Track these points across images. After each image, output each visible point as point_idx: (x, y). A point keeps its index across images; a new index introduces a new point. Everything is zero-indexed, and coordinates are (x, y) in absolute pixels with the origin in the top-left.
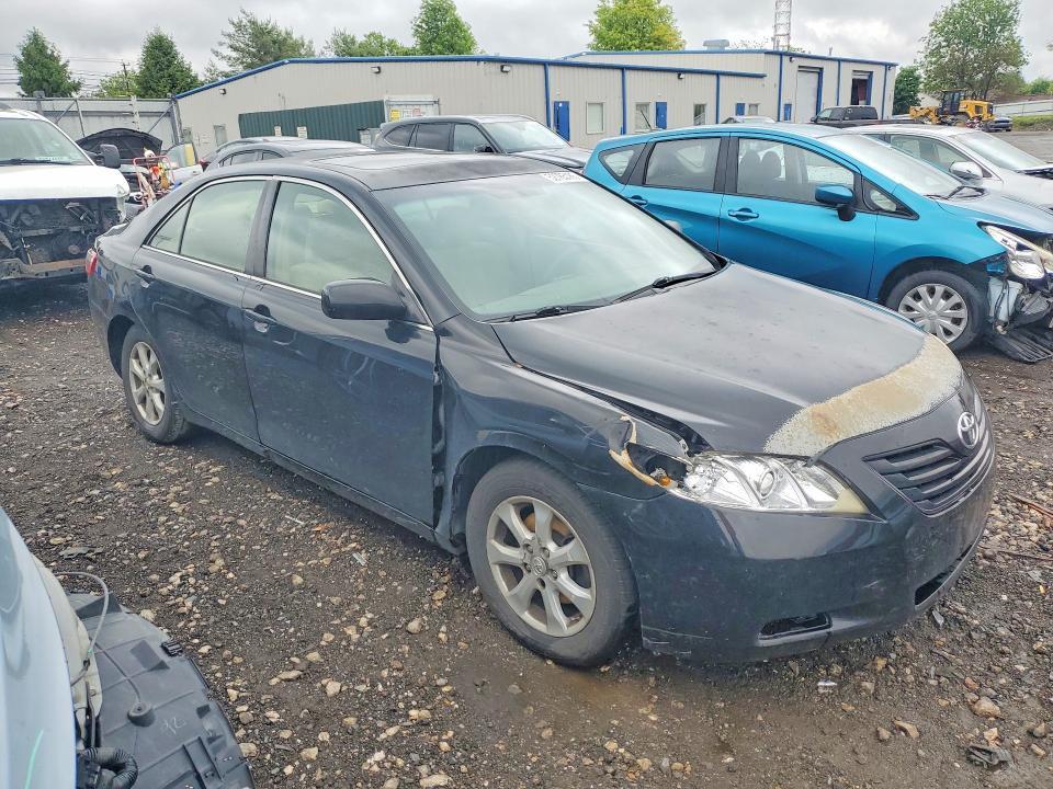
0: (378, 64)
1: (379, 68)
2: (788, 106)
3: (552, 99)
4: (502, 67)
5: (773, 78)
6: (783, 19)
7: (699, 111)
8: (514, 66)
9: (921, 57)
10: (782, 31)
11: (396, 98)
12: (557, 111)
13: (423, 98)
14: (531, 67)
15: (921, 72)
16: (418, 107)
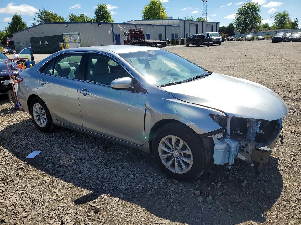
1: (67, 25)
2: (187, 35)
3: (114, 33)
4: (98, 25)
5: (182, 26)
6: (205, 9)
7: (160, 36)
8: (102, 25)
9: (235, 21)
10: (205, 13)
12: (116, 37)
14: (107, 25)
15: (235, 25)
16: (73, 36)
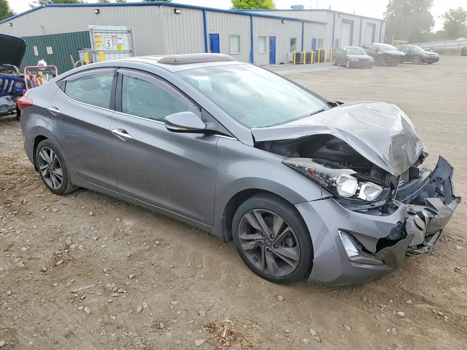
0: (98, 8)
1: (98, 10)
2: (337, 41)
3: (208, 32)
4: (175, 10)
5: (330, 24)
7: (293, 42)
8: (184, 10)
11: (98, 27)
12: (211, 40)
13: (119, 28)
14: (195, 11)
16: (116, 35)
